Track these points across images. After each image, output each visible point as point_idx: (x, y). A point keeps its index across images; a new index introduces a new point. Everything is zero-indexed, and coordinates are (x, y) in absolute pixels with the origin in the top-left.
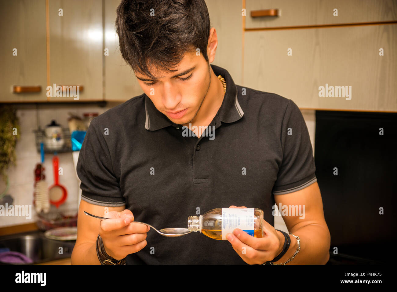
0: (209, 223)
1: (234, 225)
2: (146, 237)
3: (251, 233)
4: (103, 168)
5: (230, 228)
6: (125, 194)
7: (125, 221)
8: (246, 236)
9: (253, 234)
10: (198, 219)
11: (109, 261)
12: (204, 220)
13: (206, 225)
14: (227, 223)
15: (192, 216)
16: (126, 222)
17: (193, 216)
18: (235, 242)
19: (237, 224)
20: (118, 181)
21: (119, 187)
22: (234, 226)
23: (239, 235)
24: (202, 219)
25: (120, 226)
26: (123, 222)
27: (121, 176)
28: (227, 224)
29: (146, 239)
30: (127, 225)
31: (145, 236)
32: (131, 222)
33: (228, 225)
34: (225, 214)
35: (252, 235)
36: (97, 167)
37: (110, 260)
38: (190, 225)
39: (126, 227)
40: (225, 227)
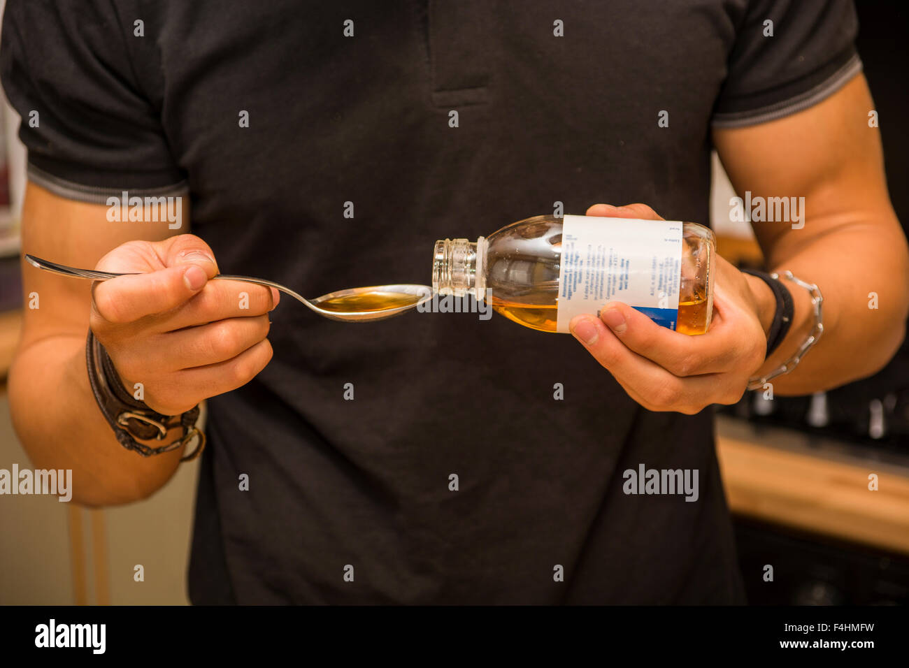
0: (511, 272)
1: (605, 289)
2: (267, 330)
3: (665, 318)
4: (97, 66)
5: (591, 297)
6: (188, 158)
7: (187, 281)
8: (647, 328)
9: (672, 323)
10: (474, 249)
11: (137, 415)
12: (494, 259)
13: (502, 278)
14: (580, 282)
15: (448, 240)
16: (190, 280)
17: (451, 240)
18: (606, 349)
19: (618, 285)
20: (155, 111)
21: (161, 133)
22: (605, 293)
23: (623, 327)
24: (486, 252)
25: (170, 300)
26: (181, 280)
27: (166, 93)
28: (578, 285)
29: (269, 337)
30: (195, 292)
31: (265, 326)
32: (210, 279)
33: (581, 287)
34: (573, 244)
35: (668, 327)
36: (72, 66)
37: (143, 413)
38: (440, 271)
39: (193, 298)
40: (570, 294)
